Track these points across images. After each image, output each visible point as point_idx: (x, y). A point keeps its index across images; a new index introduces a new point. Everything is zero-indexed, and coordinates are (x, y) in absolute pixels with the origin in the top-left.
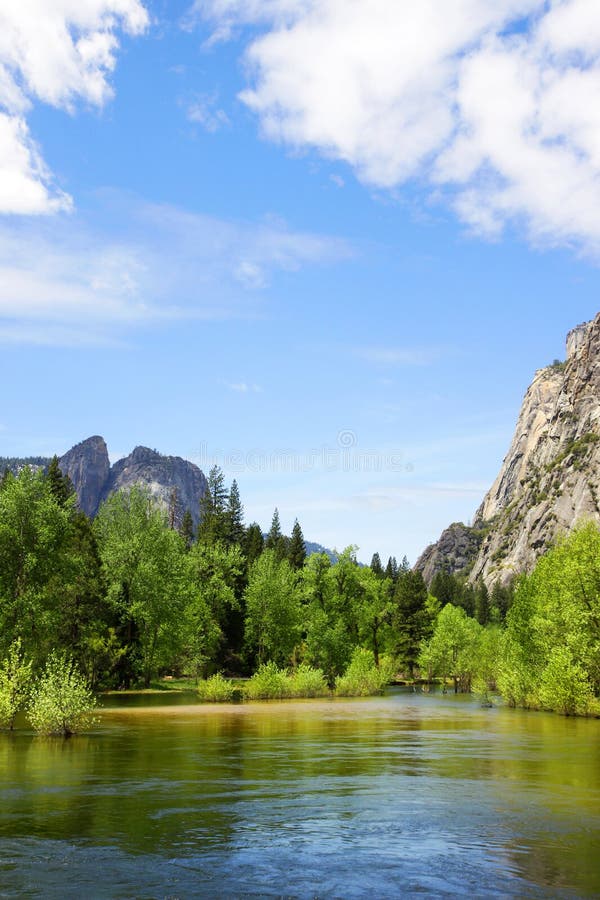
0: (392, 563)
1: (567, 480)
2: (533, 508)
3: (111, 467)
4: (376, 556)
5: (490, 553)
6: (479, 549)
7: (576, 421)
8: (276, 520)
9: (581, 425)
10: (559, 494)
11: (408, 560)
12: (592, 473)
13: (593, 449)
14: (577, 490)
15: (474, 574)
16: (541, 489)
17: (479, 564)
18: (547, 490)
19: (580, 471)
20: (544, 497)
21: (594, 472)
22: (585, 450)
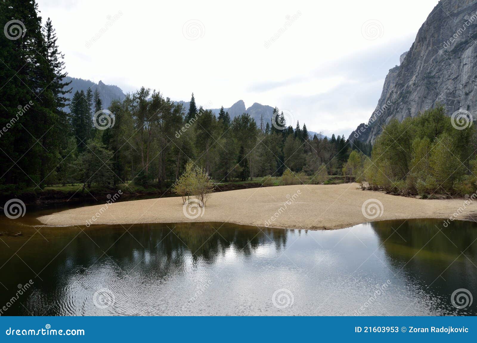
0: (339, 138)
1: (400, 107)
2: (389, 117)
3: (246, 110)
4: (333, 135)
5: (374, 133)
6: (370, 132)
7: (403, 86)
8: (298, 124)
9: (405, 87)
10: (398, 112)
11: (344, 136)
12: (409, 104)
13: (409, 96)
14: (404, 111)
15: (368, 141)
16: (391, 110)
17: (370, 137)
18: (393, 110)
19: (405, 103)
20: (392, 113)
21: (410, 104)
22: (407, 96)
